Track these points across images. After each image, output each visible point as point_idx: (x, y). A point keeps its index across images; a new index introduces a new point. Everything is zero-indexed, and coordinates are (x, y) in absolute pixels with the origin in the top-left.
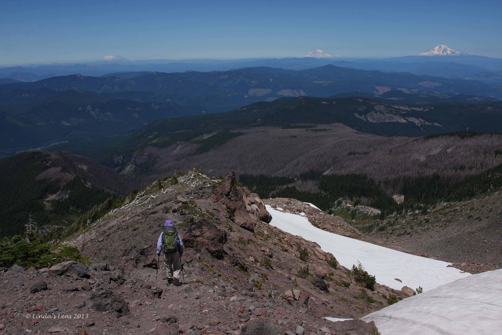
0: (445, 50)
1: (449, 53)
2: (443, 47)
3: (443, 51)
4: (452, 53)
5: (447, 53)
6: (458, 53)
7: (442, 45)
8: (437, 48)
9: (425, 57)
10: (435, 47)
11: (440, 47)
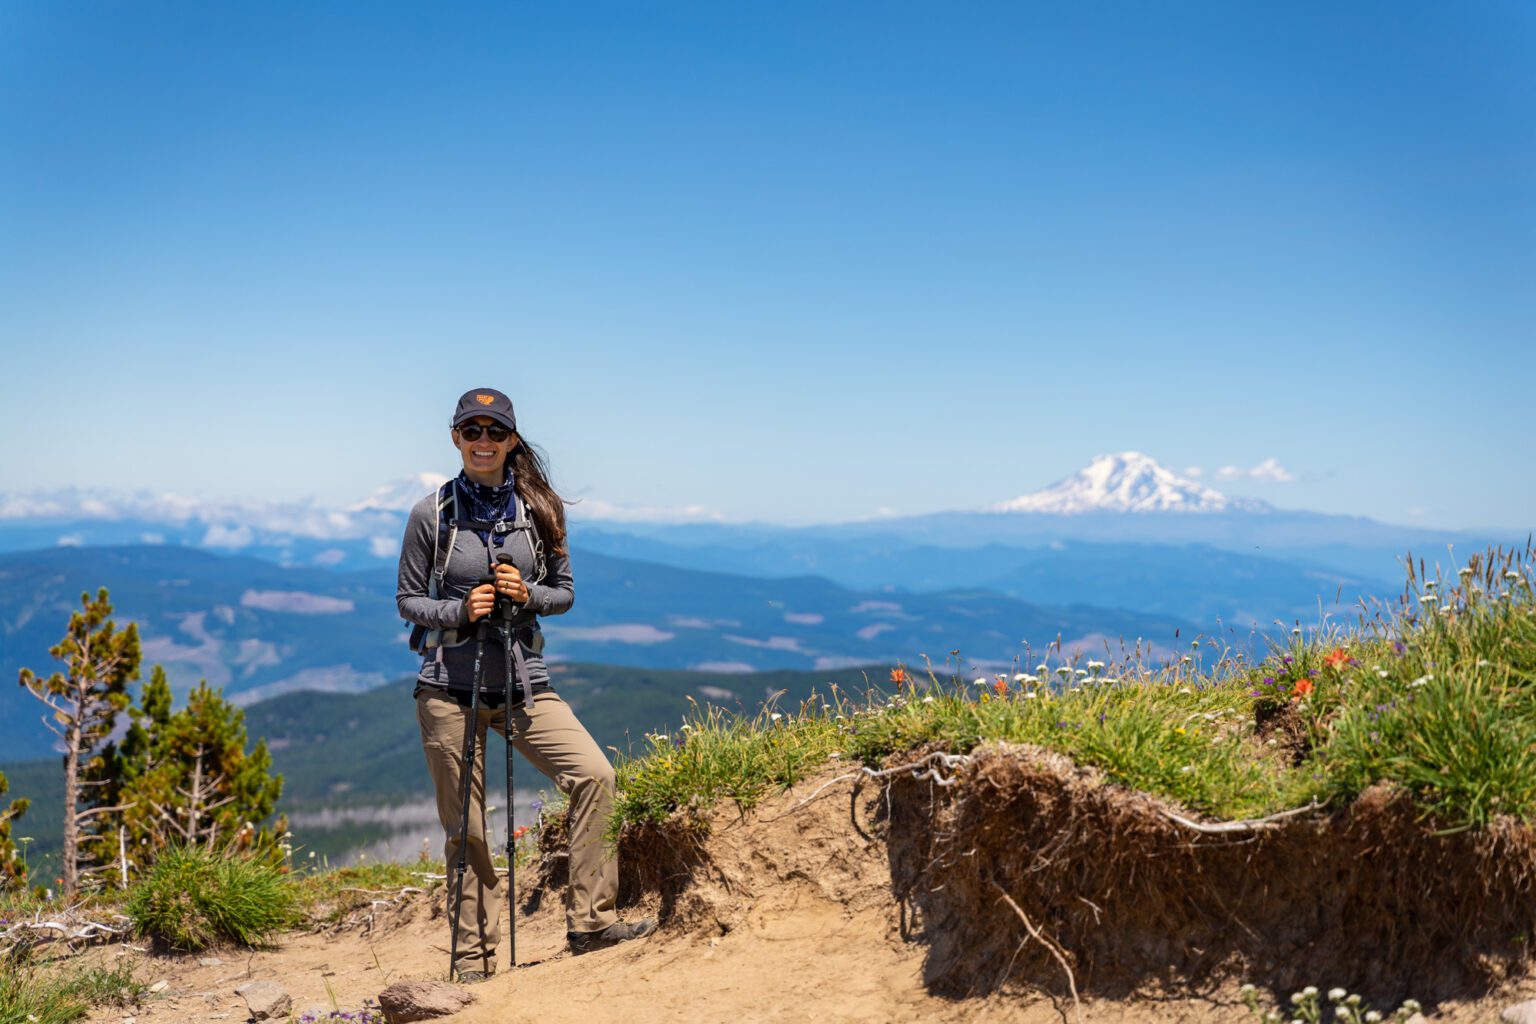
0: (1147, 480)
1: (1169, 497)
2: (1137, 463)
3: (1134, 491)
4: (1187, 497)
5: (1155, 497)
6: (1214, 497)
7: (1128, 456)
8: (1101, 470)
9: (1037, 517)
10: (1090, 464)
11: (1121, 465)
